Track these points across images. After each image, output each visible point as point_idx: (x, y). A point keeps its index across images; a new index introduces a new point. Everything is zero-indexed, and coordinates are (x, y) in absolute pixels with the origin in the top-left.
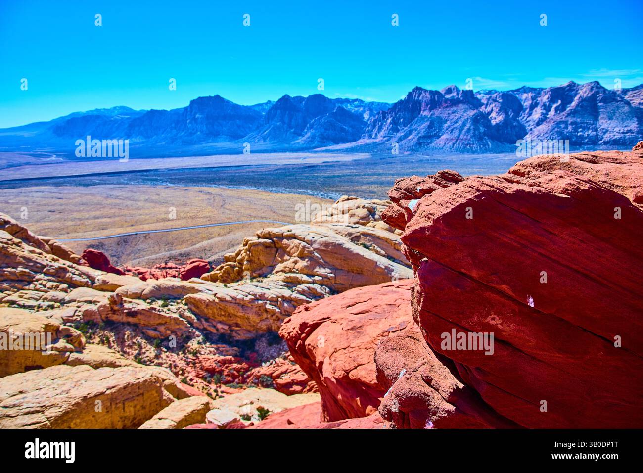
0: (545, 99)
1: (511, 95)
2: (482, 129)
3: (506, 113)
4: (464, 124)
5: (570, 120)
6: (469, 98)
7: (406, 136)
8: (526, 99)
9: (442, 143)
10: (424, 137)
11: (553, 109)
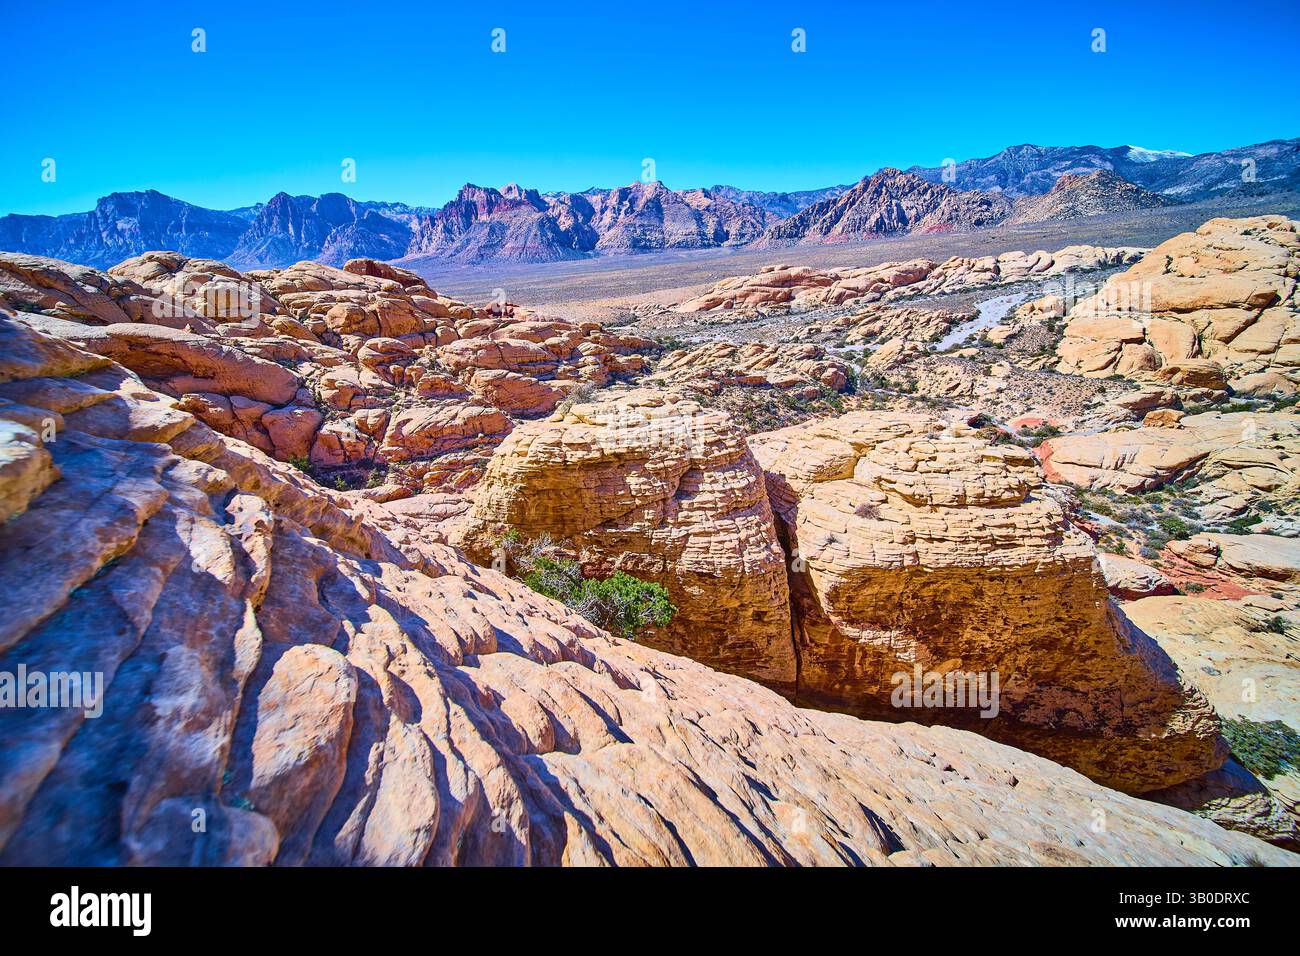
0: (613, 201)
1: (580, 197)
2: (550, 235)
3: (576, 217)
4: (529, 230)
5: (638, 222)
6: (534, 199)
7: (463, 247)
8: (595, 201)
9: (507, 253)
10: (485, 247)
11: (622, 212)
